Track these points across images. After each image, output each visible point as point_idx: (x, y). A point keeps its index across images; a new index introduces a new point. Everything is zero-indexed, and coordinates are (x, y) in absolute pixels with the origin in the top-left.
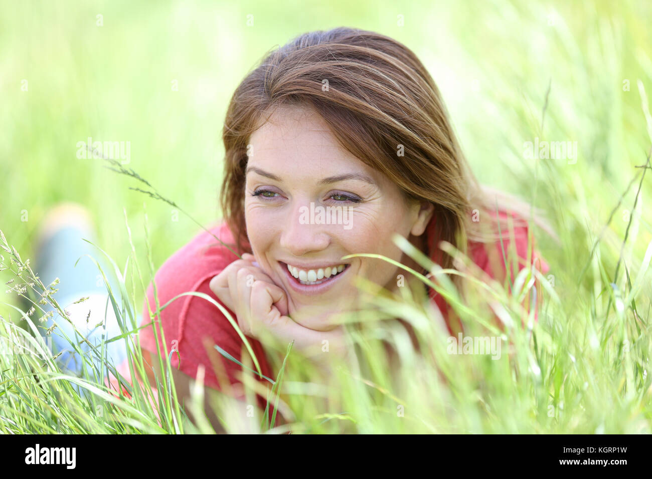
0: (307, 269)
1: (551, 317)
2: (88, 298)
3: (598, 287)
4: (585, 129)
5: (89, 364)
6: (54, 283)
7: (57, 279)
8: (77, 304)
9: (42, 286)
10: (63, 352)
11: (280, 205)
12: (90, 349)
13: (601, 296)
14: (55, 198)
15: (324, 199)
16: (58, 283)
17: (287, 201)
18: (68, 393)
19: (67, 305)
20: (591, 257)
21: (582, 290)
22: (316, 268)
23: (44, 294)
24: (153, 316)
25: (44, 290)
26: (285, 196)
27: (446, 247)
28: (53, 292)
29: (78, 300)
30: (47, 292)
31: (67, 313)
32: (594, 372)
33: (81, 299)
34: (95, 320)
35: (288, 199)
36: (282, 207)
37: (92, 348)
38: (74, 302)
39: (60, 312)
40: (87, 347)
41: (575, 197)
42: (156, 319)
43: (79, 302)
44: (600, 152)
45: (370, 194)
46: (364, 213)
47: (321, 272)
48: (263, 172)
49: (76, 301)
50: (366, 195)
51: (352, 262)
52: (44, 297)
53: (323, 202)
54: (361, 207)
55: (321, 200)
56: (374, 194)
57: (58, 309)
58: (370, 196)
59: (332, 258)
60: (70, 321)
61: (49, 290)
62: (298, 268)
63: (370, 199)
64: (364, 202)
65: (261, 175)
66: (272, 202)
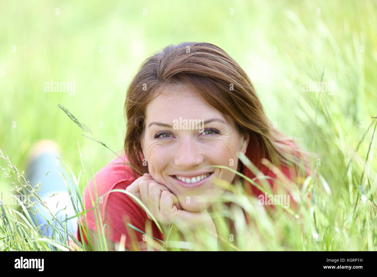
0: (191, 177)
1: (324, 205)
2: (57, 194)
3: (351, 187)
5: (57, 232)
6: (38, 185)
7: (40, 183)
8: (51, 197)
9: (30, 188)
10: (42, 225)
11: (171, 142)
12: (58, 223)
13: (352, 192)
14: (37, 137)
15: (198, 135)
16: (40, 185)
17: (176, 139)
19: (45, 198)
20: (347, 170)
22: (196, 176)
23: (32, 192)
24: (94, 204)
25: (32, 189)
26: (174, 136)
27: (265, 162)
28: (37, 190)
30: (33, 190)
31: (45, 203)
34: (61, 206)
35: (176, 138)
36: (173, 143)
37: (59, 222)
38: (49, 196)
39: (41, 202)
40: (56, 222)
41: (338, 136)
43: (52, 196)
44: (352, 110)
45: (224, 130)
46: (222, 141)
47: (199, 178)
48: (161, 124)
49: (50, 196)
50: (222, 130)
51: (215, 170)
52: (32, 193)
53: (197, 137)
54: (220, 137)
55: (196, 136)
56: (226, 130)
57: (40, 201)
58: (224, 131)
59: (205, 169)
60: (47, 207)
61: (34, 189)
62: (185, 178)
63: (224, 133)
64: (221, 135)
65: (160, 125)
66: (167, 140)
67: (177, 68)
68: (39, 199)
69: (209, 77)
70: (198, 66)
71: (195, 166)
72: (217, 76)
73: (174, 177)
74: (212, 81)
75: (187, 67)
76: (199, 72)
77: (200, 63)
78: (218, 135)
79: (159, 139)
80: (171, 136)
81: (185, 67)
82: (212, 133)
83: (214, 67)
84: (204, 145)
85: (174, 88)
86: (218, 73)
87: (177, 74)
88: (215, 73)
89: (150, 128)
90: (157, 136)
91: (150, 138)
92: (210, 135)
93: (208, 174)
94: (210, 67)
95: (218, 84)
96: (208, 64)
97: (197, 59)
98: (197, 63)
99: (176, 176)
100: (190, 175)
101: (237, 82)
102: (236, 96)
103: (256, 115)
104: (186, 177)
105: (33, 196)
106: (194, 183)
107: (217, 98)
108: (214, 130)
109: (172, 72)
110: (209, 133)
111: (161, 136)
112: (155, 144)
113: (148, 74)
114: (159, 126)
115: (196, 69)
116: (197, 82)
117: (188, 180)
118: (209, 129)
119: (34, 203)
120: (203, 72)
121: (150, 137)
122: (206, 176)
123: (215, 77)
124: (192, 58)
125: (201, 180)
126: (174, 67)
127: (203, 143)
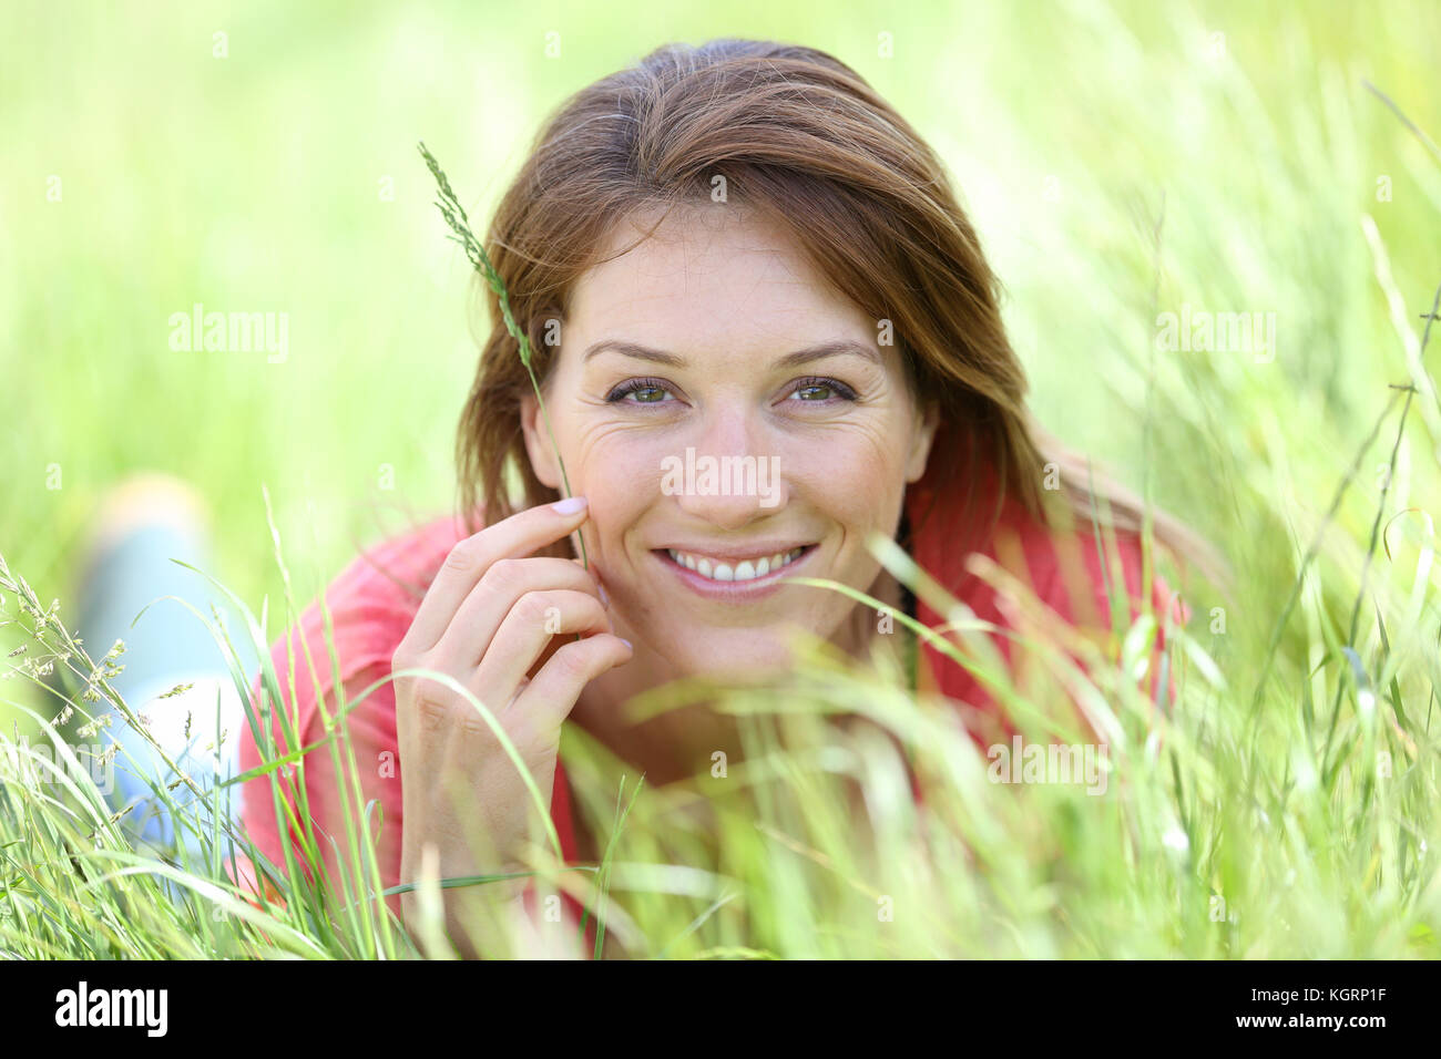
0: (734, 559)
2: (190, 687)
3: (1316, 655)
4: (1288, 307)
5: (192, 829)
6: (113, 653)
7: (119, 642)
8: (167, 698)
9: (87, 662)
10: (135, 804)
11: (674, 421)
12: (195, 797)
14: (121, 462)
15: (773, 401)
16: (123, 650)
17: (690, 411)
18: (146, 895)
19: (143, 702)
20: (1300, 586)
21: (1281, 662)
22: (754, 558)
23: (92, 677)
24: (331, 724)
25: (91, 670)
26: (685, 399)
28: (112, 672)
29: (170, 690)
30: (99, 672)
31: (144, 720)
32: (1310, 844)
33: (175, 689)
35: (690, 406)
36: (678, 425)
37: (197, 795)
39: (127, 718)
41: (1265, 457)
42: (338, 729)
43: (170, 695)
44: (1321, 359)
45: (872, 388)
46: (862, 427)
47: (763, 565)
48: (640, 350)
49: (163, 694)
50: (867, 388)
51: (825, 537)
52: (93, 682)
53: (771, 410)
54: (856, 414)
55: (767, 405)
56: (878, 387)
57: (123, 712)
58: (873, 391)
59: (789, 532)
60: (150, 737)
61: (102, 669)
62: (714, 561)
63: (873, 396)
64: (861, 404)
65: (635, 355)
66: (655, 412)
67: (719, 139)
68: (122, 707)
69: (834, 181)
70: (798, 135)
71: (758, 519)
72: (867, 177)
73: (665, 554)
74: (847, 196)
75: (759, 140)
76: (803, 162)
77: (804, 125)
78: (849, 405)
79: (627, 406)
80: (668, 396)
81: (748, 140)
82: (826, 397)
83: (854, 142)
84: (795, 441)
85: (696, 214)
86: (871, 168)
87: (717, 163)
88: (856, 164)
89: (591, 362)
90: (616, 396)
91: (585, 402)
92: (819, 402)
93: (797, 552)
94: (838, 142)
95: (866, 209)
96: (832, 128)
97: (788, 110)
98: (794, 125)
99: (673, 553)
100: (734, 553)
101: (939, 204)
102: (929, 258)
103: (990, 335)
104: (717, 557)
105: (98, 694)
106: (745, 582)
107: (862, 262)
108: (840, 385)
109: (698, 155)
110: (814, 396)
111: (632, 396)
112: (608, 428)
113: (593, 153)
114: (631, 358)
115: (789, 148)
116: (790, 197)
117: (723, 571)
118: (822, 380)
119: (100, 724)
120: (820, 161)
121: (587, 398)
122: (788, 559)
123: (859, 181)
124: (775, 105)
125: (771, 573)
126: (708, 134)
127: (790, 431)
